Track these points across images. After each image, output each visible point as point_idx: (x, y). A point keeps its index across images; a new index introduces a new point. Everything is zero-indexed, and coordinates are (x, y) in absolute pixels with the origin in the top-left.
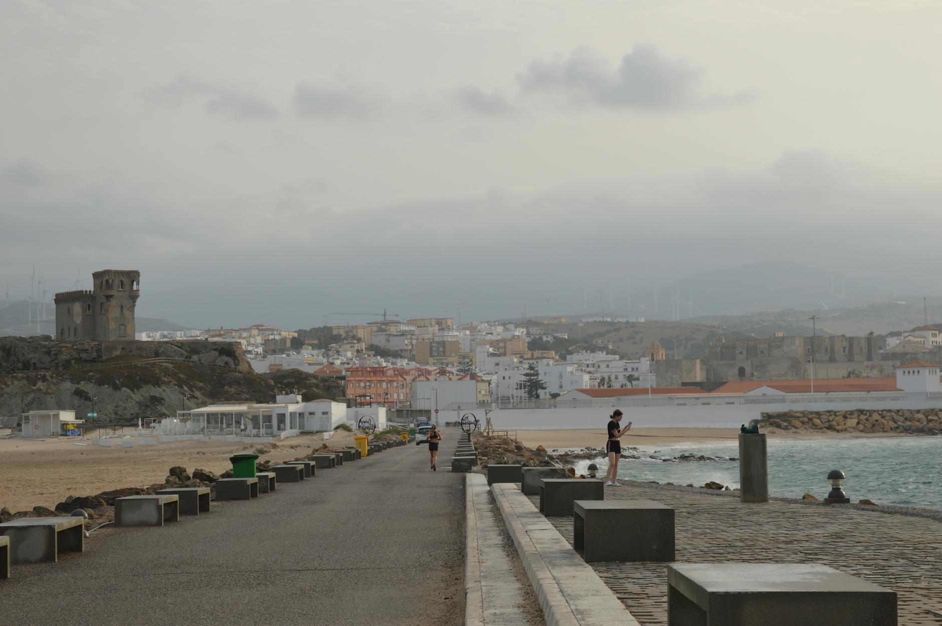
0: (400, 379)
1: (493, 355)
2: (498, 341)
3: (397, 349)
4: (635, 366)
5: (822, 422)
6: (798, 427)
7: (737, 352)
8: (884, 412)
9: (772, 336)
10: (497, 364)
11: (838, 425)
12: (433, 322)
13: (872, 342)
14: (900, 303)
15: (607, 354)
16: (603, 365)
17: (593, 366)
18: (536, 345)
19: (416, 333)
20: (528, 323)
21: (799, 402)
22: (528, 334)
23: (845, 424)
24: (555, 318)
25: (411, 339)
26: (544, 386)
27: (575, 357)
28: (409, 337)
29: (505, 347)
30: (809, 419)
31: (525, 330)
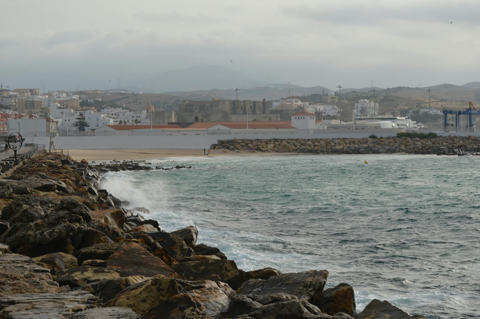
0: (5, 119)
1: (60, 108)
2: (63, 101)
3: (7, 104)
4: (139, 115)
5: (253, 146)
6: (239, 148)
7: (194, 108)
8: (289, 140)
9: (213, 100)
10: (62, 113)
11: (263, 148)
12: (28, 91)
13: (265, 104)
14: (271, 87)
15: (123, 109)
16: (121, 115)
17: (116, 114)
18: (84, 104)
19: (18, 96)
20: (80, 93)
21: (239, 134)
22: (80, 98)
23: (267, 147)
24: (95, 91)
25: (15, 99)
26: (88, 125)
27: (105, 110)
28: (14, 98)
29: (67, 105)
30: (246, 144)
31: (78, 96)
